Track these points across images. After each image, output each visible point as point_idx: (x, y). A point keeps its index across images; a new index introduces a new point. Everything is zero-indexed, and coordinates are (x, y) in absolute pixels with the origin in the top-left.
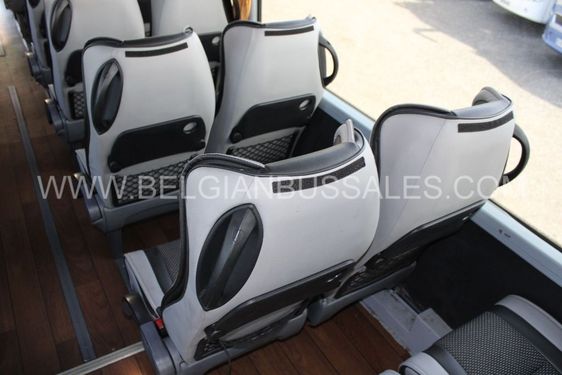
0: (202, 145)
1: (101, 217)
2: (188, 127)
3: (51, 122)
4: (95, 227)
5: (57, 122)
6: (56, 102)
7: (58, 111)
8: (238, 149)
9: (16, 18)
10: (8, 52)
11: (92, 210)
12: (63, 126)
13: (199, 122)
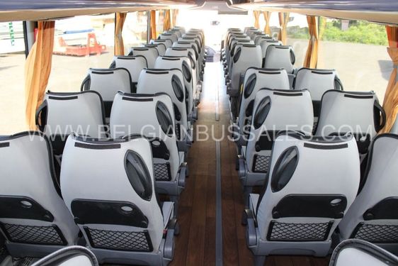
0: (341, 216)
1: (256, 244)
2: (334, 201)
3: (238, 169)
4: (250, 250)
5: (242, 171)
6: (244, 159)
7: (244, 164)
8: (367, 225)
9: (230, 99)
10: (221, 119)
11: (252, 237)
12: (245, 175)
13: (343, 200)
